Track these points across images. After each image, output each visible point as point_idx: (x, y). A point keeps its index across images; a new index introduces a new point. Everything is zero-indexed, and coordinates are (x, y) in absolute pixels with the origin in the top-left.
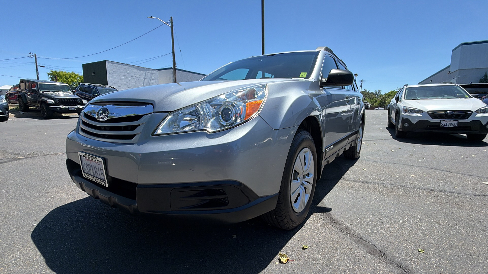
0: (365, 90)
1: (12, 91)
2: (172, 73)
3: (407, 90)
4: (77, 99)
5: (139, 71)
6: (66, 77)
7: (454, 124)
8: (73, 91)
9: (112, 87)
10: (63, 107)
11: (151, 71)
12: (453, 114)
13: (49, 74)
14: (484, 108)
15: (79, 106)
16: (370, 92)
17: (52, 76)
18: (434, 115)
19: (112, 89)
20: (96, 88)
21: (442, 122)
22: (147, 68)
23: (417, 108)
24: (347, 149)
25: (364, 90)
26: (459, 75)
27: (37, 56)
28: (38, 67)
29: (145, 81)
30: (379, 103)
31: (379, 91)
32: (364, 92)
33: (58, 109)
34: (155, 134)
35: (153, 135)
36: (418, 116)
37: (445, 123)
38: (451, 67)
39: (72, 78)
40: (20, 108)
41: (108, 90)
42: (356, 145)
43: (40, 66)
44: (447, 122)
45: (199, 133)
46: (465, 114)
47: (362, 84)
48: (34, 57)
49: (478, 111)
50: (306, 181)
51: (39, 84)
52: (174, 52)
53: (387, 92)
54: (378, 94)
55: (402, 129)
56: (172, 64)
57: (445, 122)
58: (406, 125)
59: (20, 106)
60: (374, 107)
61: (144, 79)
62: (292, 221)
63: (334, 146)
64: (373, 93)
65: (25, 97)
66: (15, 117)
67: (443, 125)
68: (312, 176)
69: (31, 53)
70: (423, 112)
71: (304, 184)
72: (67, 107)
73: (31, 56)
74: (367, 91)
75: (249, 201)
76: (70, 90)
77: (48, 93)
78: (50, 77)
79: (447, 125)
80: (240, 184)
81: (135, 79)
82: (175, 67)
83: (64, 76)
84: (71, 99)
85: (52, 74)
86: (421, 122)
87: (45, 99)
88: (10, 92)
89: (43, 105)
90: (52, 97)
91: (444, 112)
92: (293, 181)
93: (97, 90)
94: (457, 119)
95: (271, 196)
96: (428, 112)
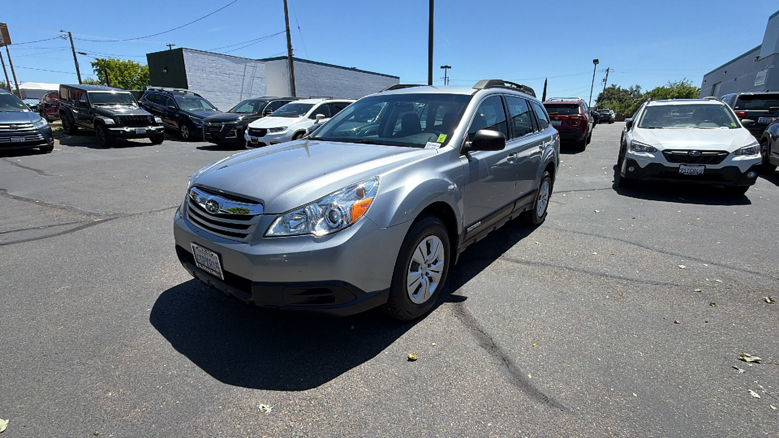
0: (612, 85)
1: (48, 102)
2: (287, 67)
3: (646, 111)
4: (146, 116)
5: (235, 65)
6: (120, 69)
7: (699, 171)
8: (138, 103)
9: (195, 94)
10: (128, 130)
11: (253, 63)
12: (700, 156)
13: (93, 65)
14: (750, 147)
15: (150, 127)
16: (621, 88)
17: (98, 68)
18: (671, 155)
19: (195, 97)
20: (171, 97)
21: (682, 167)
22: (247, 59)
23: (650, 145)
24: (513, 218)
25: (610, 86)
26: (772, 64)
27: (72, 36)
28: (77, 54)
29: (245, 80)
30: (634, 109)
31: (638, 87)
32: (611, 88)
33: (121, 132)
34: (266, 235)
35: (264, 236)
36: (649, 157)
37: (685, 169)
38: (762, 48)
39: (129, 71)
40: (65, 129)
41: (190, 99)
42: (533, 208)
43: (79, 53)
44: (689, 168)
45: (306, 237)
46: (717, 156)
47: (607, 75)
48: (69, 38)
49: (737, 153)
50: (432, 271)
51: (89, 93)
52: (288, 30)
53: (650, 90)
54: (634, 93)
55: (625, 175)
56: (287, 50)
57: (687, 168)
58: (631, 169)
59: (64, 125)
60: (624, 116)
61: (244, 78)
62: (410, 313)
63: (481, 223)
64: (626, 91)
65: (71, 113)
66: (60, 144)
67: (682, 172)
68: (441, 263)
69: (62, 31)
70: (657, 150)
71: (429, 274)
72: (133, 129)
73: (63, 36)
74: (617, 87)
75: (356, 298)
76: (135, 102)
77: (104, 107)
78: (95, 68)
79: (689, 172)
80: (346, 284)
81: (229, 77)
82: (290, 55)
83: (117, 67)
84: (138, 116)
85: (97, 64)
86: (652, 166)
87: (99, 117)
88: (45, 102)
89: (98, 127)
90: (111, 114)
91: (686, 152)
92: (410, 273)
93: (174, 99)
94: (705, 164)
95: (382, 291)
96: (665, 153)
